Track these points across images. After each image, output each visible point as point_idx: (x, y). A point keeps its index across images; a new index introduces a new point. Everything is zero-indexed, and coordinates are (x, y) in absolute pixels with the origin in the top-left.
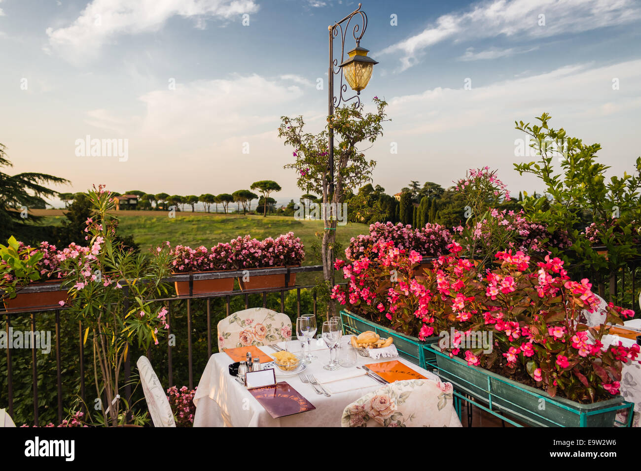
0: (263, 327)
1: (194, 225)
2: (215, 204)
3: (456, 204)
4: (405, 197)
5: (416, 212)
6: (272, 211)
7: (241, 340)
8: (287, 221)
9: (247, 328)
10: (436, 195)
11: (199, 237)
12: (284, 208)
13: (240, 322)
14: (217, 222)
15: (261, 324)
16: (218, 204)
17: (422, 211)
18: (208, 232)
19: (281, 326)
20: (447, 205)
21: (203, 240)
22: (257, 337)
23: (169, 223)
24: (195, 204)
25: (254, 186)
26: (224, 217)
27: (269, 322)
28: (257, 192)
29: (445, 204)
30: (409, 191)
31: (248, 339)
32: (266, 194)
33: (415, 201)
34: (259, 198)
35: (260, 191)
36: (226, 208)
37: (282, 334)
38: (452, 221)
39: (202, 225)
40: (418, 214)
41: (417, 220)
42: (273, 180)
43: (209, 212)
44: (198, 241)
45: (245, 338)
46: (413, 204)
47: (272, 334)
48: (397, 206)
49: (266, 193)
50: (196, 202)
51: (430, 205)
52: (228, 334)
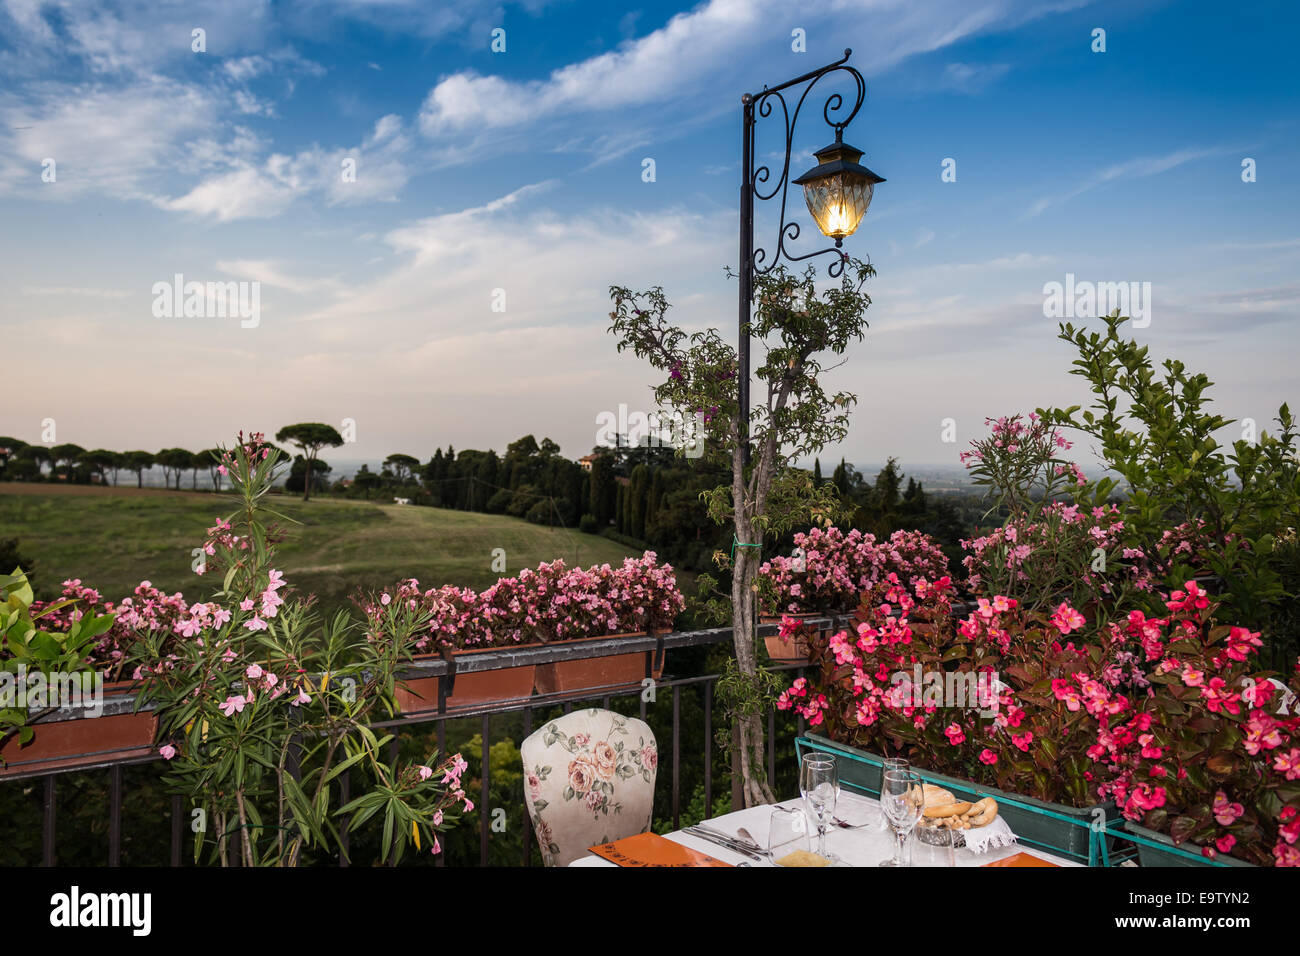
0: (609, 750)
1: (142, 515)
2: (191, 471)
3: (699, 481)
4: (602, 465)
5: (622, 496)
6: (322, 488)
7: (572, 781)
8: (356, 510)
9: (580, 753)
10: (661, 461)
11: (153, 544)
12: (347, 482)
13: (566, 742)
14: (198, 510)
15: (605, 744)
16: (199, 472)
17: (635, 492)
18: (175, 532)
19: (639, 745)
20: (683, 482)
21: (163, 550)
22: (601, 771)
23: (81, 512)
24: (144, 470)
25: (284, 435)
26: (214, 500)
27: (618, 737)
28: (291, 447)
29: (677, 480)
30: (609, 453)
31: (584, 778)
32: (308, 453)
33: (619, 472)
34: (293, 461)
35: (298, 446)
36: (218, 482)
37: (643, 763)
38: (692, 512)
39: (163, 517)
40: (626, 498)
41: (625, 511)
42: (327, 423)
43: (177, 489)
44: (150, 552)
45: (580, 776)
46: (617, 478)
47: (626, 763)
48: (585, 481)
49: (310, 450)
50: (149, 467)
51: (649, 482)
52: (546, 771)
